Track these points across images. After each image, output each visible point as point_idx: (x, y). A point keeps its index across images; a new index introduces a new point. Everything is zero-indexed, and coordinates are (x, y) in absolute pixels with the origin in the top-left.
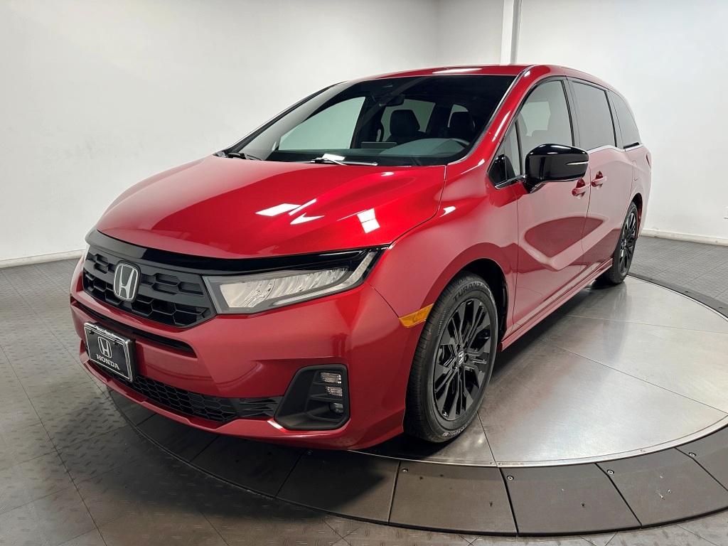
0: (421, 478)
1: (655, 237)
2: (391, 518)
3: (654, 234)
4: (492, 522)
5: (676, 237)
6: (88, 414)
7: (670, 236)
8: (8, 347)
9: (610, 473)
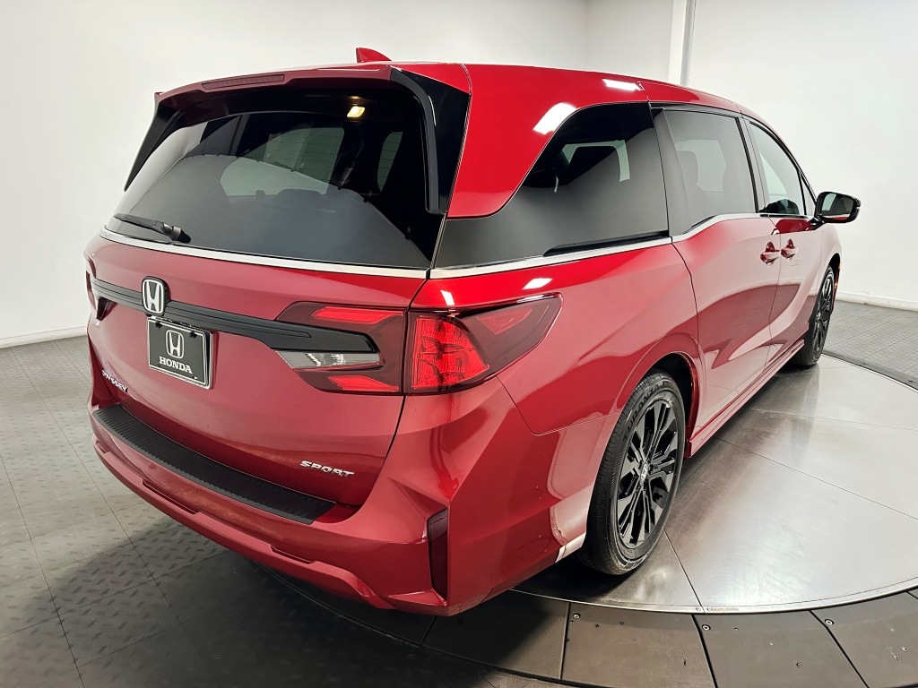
0: (597, 626)
1: (865, 304)
2: (564, 675)
3: (864, 300)
4: (688, 684)
5: (893, 305)
6: (185, 534)
7: (884, 303)
8: (79, 444)
9: (829, 624)
